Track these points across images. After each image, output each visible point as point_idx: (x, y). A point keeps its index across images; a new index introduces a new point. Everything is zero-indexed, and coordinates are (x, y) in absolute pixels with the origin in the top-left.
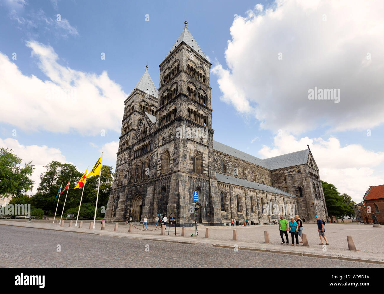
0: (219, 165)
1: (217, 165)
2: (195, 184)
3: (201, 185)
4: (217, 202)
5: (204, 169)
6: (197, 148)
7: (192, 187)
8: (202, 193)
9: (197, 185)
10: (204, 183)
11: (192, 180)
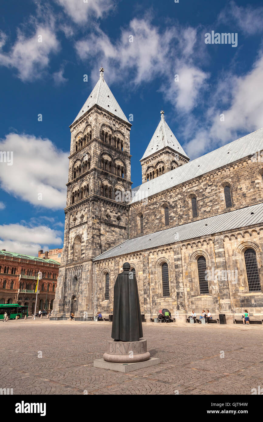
0: (179, 210)
1: (176, 212)
2: (72, 275)
3: (77, 274)
4: (85, 290)
5: (82, 253)
6: (77, 232)
7: (70, 278)
8: (78, 282)
9: (74, 275)
10: (81, 270)
11: (70, 271)
